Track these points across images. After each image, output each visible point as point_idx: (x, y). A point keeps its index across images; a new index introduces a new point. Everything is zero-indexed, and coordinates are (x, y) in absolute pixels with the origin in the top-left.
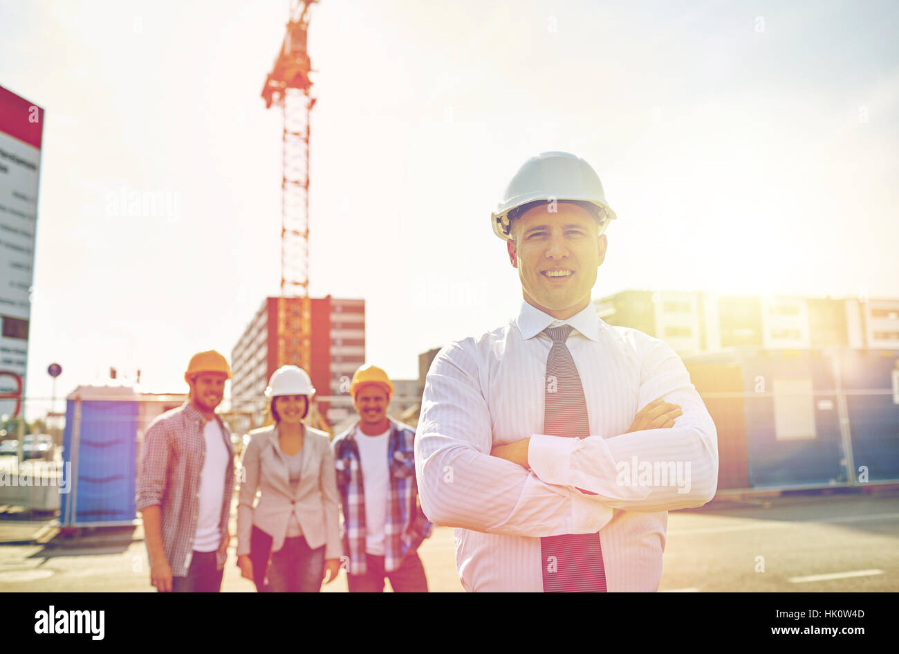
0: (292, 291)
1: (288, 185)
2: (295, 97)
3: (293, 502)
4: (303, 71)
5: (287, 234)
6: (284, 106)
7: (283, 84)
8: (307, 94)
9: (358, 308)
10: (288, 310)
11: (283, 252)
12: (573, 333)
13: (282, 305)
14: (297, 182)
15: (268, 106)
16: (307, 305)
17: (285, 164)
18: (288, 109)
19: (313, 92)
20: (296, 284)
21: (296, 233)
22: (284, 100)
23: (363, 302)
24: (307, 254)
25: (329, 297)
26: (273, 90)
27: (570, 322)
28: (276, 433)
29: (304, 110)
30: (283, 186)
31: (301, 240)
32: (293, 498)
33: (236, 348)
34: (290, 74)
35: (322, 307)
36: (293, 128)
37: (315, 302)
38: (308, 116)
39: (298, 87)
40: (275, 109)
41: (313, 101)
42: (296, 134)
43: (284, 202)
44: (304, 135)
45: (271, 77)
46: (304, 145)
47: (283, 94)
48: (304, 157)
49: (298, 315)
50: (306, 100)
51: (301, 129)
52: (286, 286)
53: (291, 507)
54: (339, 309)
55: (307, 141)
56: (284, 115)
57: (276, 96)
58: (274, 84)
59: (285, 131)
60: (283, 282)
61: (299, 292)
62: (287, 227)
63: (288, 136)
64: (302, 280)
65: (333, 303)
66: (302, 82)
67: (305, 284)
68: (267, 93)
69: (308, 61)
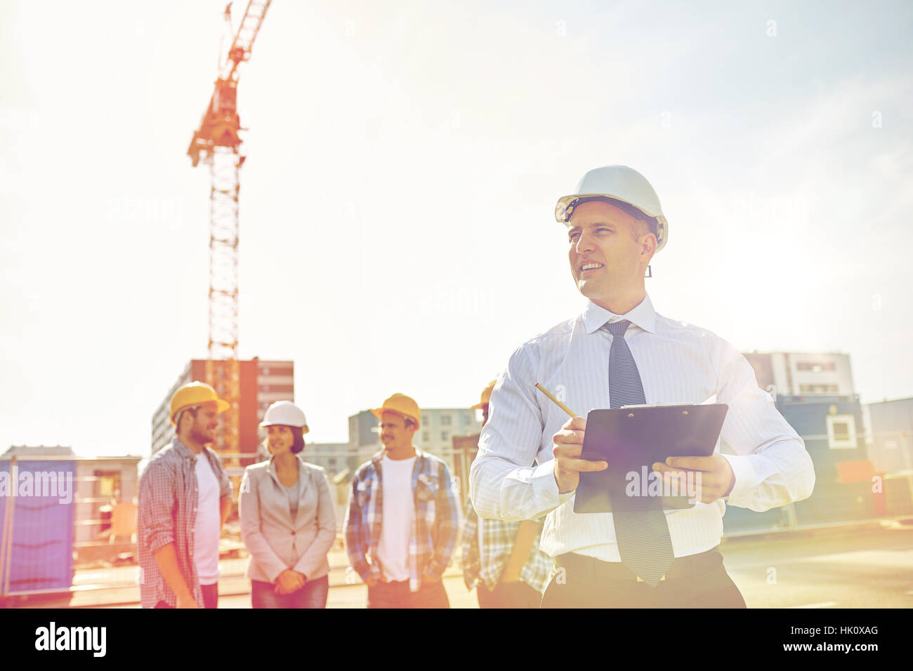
0: (220, 354)
1: (216, 244)
2: (223, 155)
3: (293, 533)
4: (231, 129)
5: (215, 294)
6: (212, 165)
7: (210, 142)
8: (235, 152)
9: (287, 370)
10: (215, 373)
11: (211, 312)
12: (631, 326)
13: (209, 367)
14: (225, 241)
15: (195, 164)
16: (235, 367)
17: (212, 223)
18: (216, 168)
19: (242, 150)
20: (225, 345)
21: (224, 292)
22: (212, 158)
23: (292, 363)
24: (236, 315)
25: (256, 358)
26: (201, 147)
27: (627, 317)
28: (273, 466)
29: (234, 169)
30: (211, 246)
31: (229, 300)
32: (293, 528)
33: (158, 414)
34: (218, 132)
35: (251, 368)
36: (221, 186)
37: (243, 364)
38: (237, 175)
39: (226, 145)
40: (203, 167)
41: (242, 159)
42: (225, 192)
43: (211, 260)
44: (233, 193)
45: (197, 135)
46: (233, 203)
47: (210, 151)
48: (233, 216)
49: (226, 376)
50: (236, 159)
51: (230, 187)
52: (214, 347)
53: (291, 538)
54: (266, 371)
55: (236, 200)
56: (213, 173)
57: (203, 154)
58: (201, 141)
59: (213, 189)
60: (211, 343)
61: (225, 353)
62: (215, 287)
63: (216, 195)
64: (230, 341)
65: (260, 365)
66: (231, 140)
67: (234, 346)
68: (194, 151)
69: (238, 119)
